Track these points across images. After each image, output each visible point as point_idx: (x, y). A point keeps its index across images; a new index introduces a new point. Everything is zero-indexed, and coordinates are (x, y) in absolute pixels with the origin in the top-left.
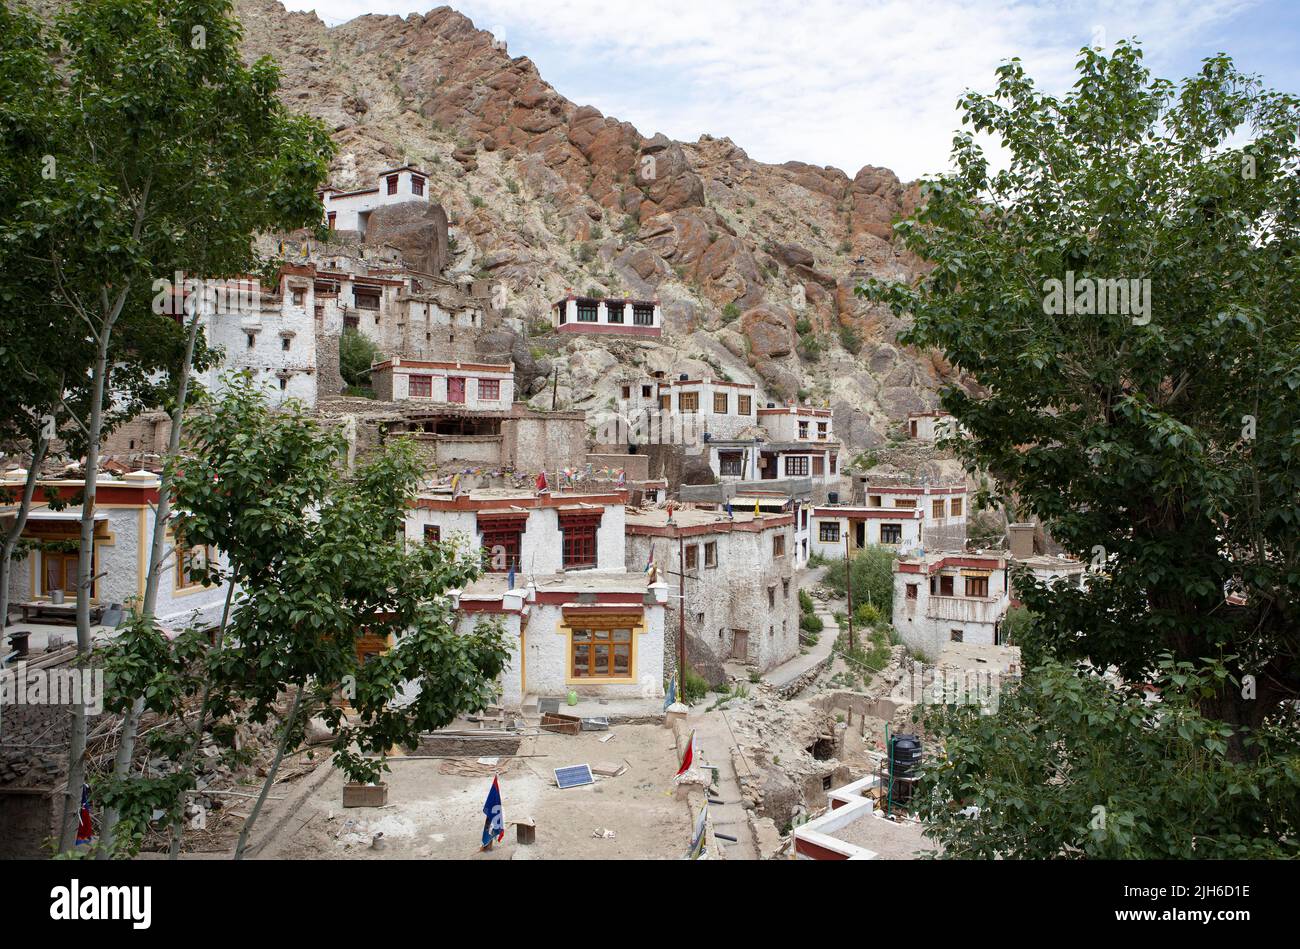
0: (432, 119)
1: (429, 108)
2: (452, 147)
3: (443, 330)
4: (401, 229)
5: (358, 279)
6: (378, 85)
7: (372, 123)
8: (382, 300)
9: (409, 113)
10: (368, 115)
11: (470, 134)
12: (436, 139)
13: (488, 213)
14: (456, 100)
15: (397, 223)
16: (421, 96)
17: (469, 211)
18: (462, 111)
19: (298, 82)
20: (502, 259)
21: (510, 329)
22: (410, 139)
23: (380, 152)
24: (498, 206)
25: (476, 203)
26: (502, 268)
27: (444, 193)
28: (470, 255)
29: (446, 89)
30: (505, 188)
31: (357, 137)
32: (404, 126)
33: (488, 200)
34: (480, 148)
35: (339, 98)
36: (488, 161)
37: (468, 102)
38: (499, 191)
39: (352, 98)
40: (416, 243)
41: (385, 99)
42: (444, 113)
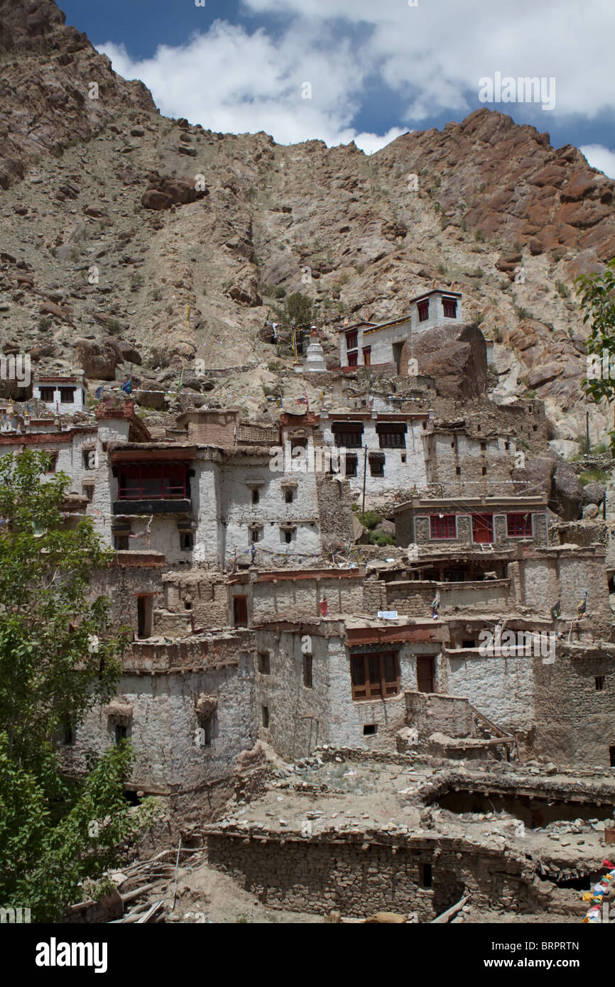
0: (474, 230)
1: (470, 220)
2: (496, 256)
3: (475, 463)
4: (434, 355)
5: (381, 417)
6: (419, 204)
7: (413, 246)
8: (408, 436)
9: (450, 229)
10: (408, 237)
11: (515, 240)
12: (479, 251)
13: (533, 324)
14: (499, 206)
15: (430, 350)
16: (462, 207)
17: (513, 325)
18: (505, 216)
19: (339, 217)
20: (549, 375)
21: (552, 454)
22: (451, 256)
23: (420, 274)
24: (547, 316)
25: (522, 315)
26: (549, 384)
27: (487, 309)
28: (515, 374)
29: (487, 196)
30: (554, 292)
31: (396, 263)
32: (446, 242)
33: (536, 310)
34: (525, 253)
35: (379, 226)
36: (533, 268)
37: (511, 205)
38: (548, 298)
39: (391, 224)
40: (450, 369)
41: (426, 218)
42: (487, 221)
